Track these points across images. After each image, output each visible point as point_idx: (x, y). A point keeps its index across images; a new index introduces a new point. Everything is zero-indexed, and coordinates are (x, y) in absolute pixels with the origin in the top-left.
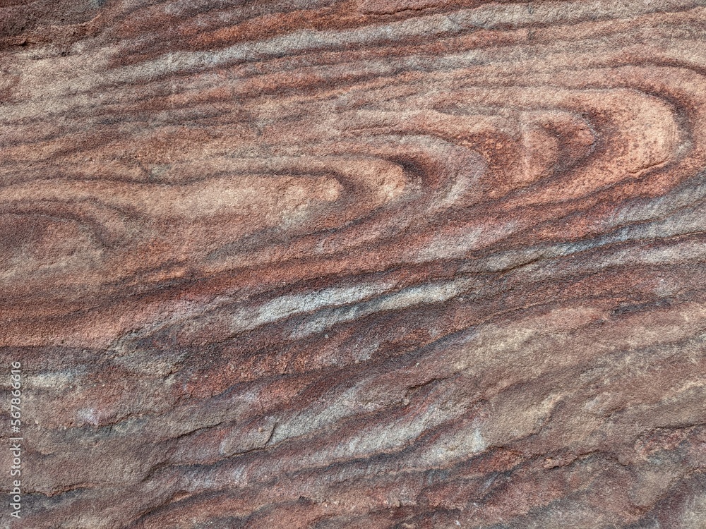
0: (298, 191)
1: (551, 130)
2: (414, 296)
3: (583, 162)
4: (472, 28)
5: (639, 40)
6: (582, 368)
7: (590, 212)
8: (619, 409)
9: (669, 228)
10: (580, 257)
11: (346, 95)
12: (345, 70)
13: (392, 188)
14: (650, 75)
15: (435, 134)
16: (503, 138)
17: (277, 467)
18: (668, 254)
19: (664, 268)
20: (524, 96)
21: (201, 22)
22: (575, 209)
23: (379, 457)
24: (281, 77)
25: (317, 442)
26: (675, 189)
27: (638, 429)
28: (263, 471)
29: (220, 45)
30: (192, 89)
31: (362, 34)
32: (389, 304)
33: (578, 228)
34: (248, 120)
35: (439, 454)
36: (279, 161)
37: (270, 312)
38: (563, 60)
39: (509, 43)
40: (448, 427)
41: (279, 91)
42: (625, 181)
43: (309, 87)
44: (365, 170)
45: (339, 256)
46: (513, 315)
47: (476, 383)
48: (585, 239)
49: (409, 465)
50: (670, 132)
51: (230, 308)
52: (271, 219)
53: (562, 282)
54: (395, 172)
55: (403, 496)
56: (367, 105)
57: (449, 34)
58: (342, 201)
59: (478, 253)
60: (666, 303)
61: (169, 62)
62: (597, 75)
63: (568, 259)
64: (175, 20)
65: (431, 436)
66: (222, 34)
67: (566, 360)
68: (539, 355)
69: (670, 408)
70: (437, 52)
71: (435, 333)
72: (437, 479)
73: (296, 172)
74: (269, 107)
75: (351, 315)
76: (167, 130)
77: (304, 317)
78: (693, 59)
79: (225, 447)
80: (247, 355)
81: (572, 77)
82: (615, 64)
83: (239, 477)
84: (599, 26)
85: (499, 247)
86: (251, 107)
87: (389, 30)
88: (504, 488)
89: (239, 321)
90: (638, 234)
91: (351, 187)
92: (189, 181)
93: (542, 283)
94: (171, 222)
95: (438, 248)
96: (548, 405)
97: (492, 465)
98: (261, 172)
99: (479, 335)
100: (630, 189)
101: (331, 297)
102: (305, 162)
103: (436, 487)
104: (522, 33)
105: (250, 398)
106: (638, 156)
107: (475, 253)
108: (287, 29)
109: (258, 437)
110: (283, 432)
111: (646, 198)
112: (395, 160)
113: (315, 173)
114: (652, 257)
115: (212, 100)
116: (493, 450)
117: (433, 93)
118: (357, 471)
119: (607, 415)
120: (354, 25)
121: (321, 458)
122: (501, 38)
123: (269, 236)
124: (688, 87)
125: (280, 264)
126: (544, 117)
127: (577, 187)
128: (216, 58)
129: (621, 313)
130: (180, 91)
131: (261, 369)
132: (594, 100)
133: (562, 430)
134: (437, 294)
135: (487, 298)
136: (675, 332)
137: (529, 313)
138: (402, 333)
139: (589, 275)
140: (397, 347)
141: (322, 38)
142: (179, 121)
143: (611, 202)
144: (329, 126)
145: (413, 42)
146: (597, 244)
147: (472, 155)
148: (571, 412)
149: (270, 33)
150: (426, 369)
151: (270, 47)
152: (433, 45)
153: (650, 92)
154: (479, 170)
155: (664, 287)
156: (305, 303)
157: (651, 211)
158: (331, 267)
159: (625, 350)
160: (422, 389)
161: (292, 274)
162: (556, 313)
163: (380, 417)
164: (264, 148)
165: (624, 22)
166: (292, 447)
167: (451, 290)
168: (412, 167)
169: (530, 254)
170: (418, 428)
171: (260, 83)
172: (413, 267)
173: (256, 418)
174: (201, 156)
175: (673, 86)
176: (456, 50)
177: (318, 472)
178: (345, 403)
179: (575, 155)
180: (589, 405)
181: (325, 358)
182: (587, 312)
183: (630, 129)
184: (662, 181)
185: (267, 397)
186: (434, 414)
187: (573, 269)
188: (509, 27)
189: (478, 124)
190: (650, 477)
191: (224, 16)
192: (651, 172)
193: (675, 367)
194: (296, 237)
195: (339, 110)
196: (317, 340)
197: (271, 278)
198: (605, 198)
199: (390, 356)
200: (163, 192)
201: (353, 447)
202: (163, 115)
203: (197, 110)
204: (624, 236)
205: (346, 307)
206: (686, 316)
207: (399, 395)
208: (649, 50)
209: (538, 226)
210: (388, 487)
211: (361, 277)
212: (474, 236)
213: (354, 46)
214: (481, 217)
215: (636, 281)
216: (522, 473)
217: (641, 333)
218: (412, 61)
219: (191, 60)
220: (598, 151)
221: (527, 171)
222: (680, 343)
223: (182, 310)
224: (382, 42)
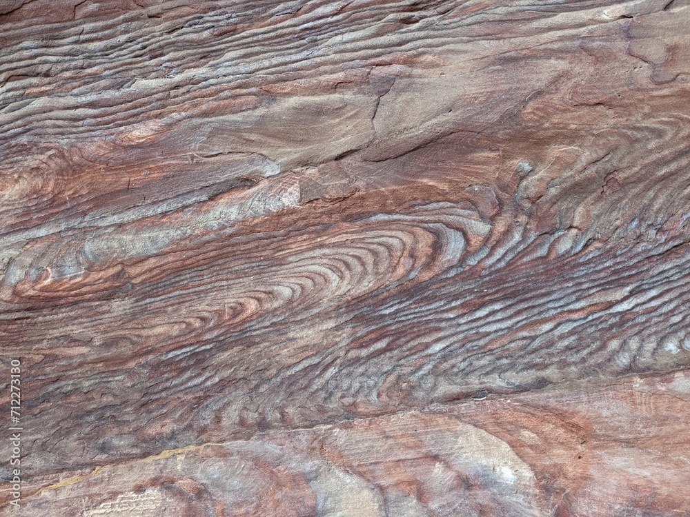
0: (176, 327)
1: (231, 308)
2: (203, 348)
3: (239, 314)
4: (215, 287)
5: (250, 286)
6: (240, 360)
7: (241, 325)
8: (248, 368)
9: (257, 326)
10: (239, 335)
11: (187, 304)
12: (187, 299)
13: (197, 324)
14: (252, 294)
15: (206, 311)
16: (221, 311)
17: (172, 391)
18: (258, 332)
19: (257, 335)
20: (226, 301)
21: (155, 291)
22: (238, 325)
23: (195, 386)
24: (173, 302)
25: (182, 384)
26: (257, 318)
27: (252, 372)
28: (169, 393)
29: (159, 296)
30: (153, 306)
31: (191, 290)
32: (198, 350)
33: (238, 329)
34: (165, 312)
35: (209, 383)
36: (172, 320)
37: (170, 355)
38: (235, 292)
39: (223, 289)
40: (211, 377)
41: (172, 305)
42: (247, 317)
43: (179, 303)
44: (192, 320)
45: (186, 340)
46: (226, 350)
47: (216, 366)
48: (240, 331)
49: (202, 387)
50: (256, 305)
51: (162, 355)
52: (170, 334)
53: (236, 341)
54: (198, 320)
55: (201, 394)
56: (193, 306)
57: (210, 288)
58: (186, 328)
59: (217, 337)
60: (258, 344)
61: (148, 301)
62: (241, 295)
63: (237, 336)
64: (149, 291)
65: (207, 379)
66: (159, 293)
67: (237, 359)
68: (231, 358)
69: (258, 366)
70: (208, 293)
71: (208, 356)
72: (208, 389)
73: (176, 323)
74: (170, 309)
75: (189, 354)
76: (147, 316)
77: (179, 355)
78: (261, 290)
79: (160, 388)
80: (165, 366)
81: (236, 296)
82: (245, 292)
83: (164, 394)
84: (242, 284)
85: (222, 335)
86: (166, 309)
87: (197, 289)
88: (223, 389)
89: (163, 358)
90: (251, 328)
91: (188, 324)
92: (152, 327)
93: (232, 342)
94: (148, 337)
95: (208, 336)
96: (233, 369)
97: (221, 384)
98: (168, 323)
99: (217, 355)
100: (248, 319)
101: (184, 350)
102: (178, 320)
103: (208, 391)
104: (226, 287)
105: (166, 375)
106: (249, 312)
107: (216, 337)
108: (174, 291)
109: (168, 384)
110: (173, 383)
111: (252, 320)
112: (198, 318)
113: (181, 322)
114: (254, 333)
115: (157, 308)
116: (220, 380)
117: (207, 302)
118: (190, 390)
119: (246, 370)
120: (189, 288)
121: (182, 388)
122: (221, 289)
123: (171, 338)
124: (260, 296)
125: (173, 344)
126: (230, 305)
127: (238, 320)
128: (158, 299)
129: (249, 347)
130: (150, 307)
131: (169, 369)
132: (241, 300)
133: (235, 374)
134: (208, 347)
135: (220, 347)
136: (259, 349)
137: (229, 349)
138: (200, 357)
139: (242, 339)
140: (199, 360)
141: (182, 292)
142: (150, 314)
143: (245, 322)
144: (184, 311)
145: (202, 291)
146: (243, 331)
147: (215, 315)
148: (238, 370)
149: (171, 292)
150: (205, 364)
151: (170, 295)
152: (206, 292)
153: (252, 297)
154: (216, 318)
155: (257, 340)
156: (178, 352)
157: (253, 323)
158: (184, 343)
159: (250, 355)
160: (205, 369)
161: (175, 346)
162: (235, 348)
163: (195, 377)
164: (169, 318)
165: (247, 283)
166: (176, 386)
167: (211, 346)
168: (203, 319)
169: (228, 336)
170: (204, 378)
171: (168, 303)
172: (202, 341)
173: (167, 380)
174: (155, 321)
175: (257, 296)
176: (212, 292)
177: (182, 391)
178: (188, 374)
179: (237, 313)
180: (242, 368)
181: (183, 364)
182: (241, 347)
183: (248, 306)
184: (255, 316)
185: (170, 375)
186: (207, 374)
187: (238, 338)
188: (223, 286)
189: (216, 308)
190: (254, 382)
191: (160, 290)
192: (252, 315)
193: (259, 357)
194: (176, 337)
195: (186, 308)
196: (181, 360)
197: (170, 347)
198: (244, 322)
199: (198, 362)
200: (146, 330)
201: (190, 384)
202: (146, 313)
203: (154, 311)
204: (248, 329)
205: (188, 352)
206: (262, 346)
207: (200, 371)
208: (252, 288)
209: (230, 329)
210: (197, 392)
211: (191, 345)
212: (216, 333)
213: (189, 293)
214: (217, 328)
215: (251, 339)
216: (227, 385)
217: (253, 350)
218: (202, 295)
219: (153, 300)
220: (242, 311)
221: (227, 317)
222: (260, 352)
223: (151, 357)
224: (195, 292)
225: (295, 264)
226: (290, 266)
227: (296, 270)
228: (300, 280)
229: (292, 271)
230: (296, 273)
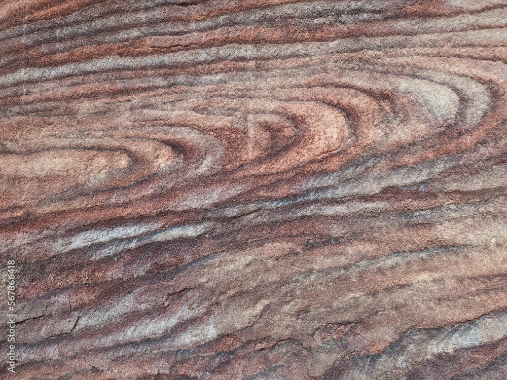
0: (101, 161)
1: (266, 127)
2: (176, 232)
3: (287, 148)
4: (219, 59)
5: (325, 70)
6: (282, 283)
7: (291, 181)
8: (305, 311)
9: (340, 192)
10: (285, 210)
11: (136, 99)
12: (137, 83)
13: (164, 161)
14: (331, 94)
15: (192, 127)
16: (236, 131)
17: (78, 346)
18: (339, 209)
19: (337, 218)
20: (251, 104)
21: (44, 49)
22: (279, 180)
23: (147, 341)
24: (94, 86)
25: (107, 330)
26: (343, 167)
27: (316, 324)
28: (69, 349)
29: (57, 64)
30: (36, 92)
31: (149, 60)
32: (159, 237)
33: (283, 190)
34: (71, 113)
35: (187, 339)
36: (89, 141)
37: (79, 241)
38: (277, 82)
39: (243, 69)
40: (194, 321)
41: (93, 96)
42: (312, 161)
43: (114, 94)
44: (146, 148)
45: (126, 205)
46: (240, 247)
47: (212, 291)
48: (287, 198)
49: (166, 346)
50: (342, 130)
51: (53, 238)
52: (82, 179)
53: (273, 225)
54: (166, 151)
55: (162, 367)
56: (151, 106)
57: (205, 62)
58: (130, 169)
59: (218, 205)
60: (338, 241)
61: (22, 74)
62: (298, 93)
63: (276, 210)
64: (27, 48)
65: (182, 327)
66: (58, 57)
67: (273, 277)
68: (255, 273)
69: (338, 311)
70: (197, 74)
71: (188, 258)
72: (182, 356)
73: (100, 149)
74: (86, 106)
75: (133, 245)
76: (18, 118)
77: (101, 245)
78: (360, 83)
79: (43, 333)
80: (62, 270)
81: (284, 93)
82: (309, 86)
83: (52, 352)
84: (301, 61)
85: (232, 202)
86: (74, 105)
87: (167, 59)
88: (227, 363)
89: (58, 247)
90: (321, 196)
91: (136, 160)
92: (30, 152)
93: (260, 226)
94: (15, 179)
95: (192, 201)
96: (259, 307)
97: (221, 347)
98: (78, 148)
99: (217, 260)
100: (315, 166)
101: (120, 232)
102: (107, 142)
103: (182, 362)
104: (252, 64)
105: (62, 299)
106: (319, 146)
107: (217, 205)
108: (100, 56)
109: (66, 325)
110: (83, 323)
111: (326, 173)
112: (166, 143)
113: (113, 149)
114: (329, 211)
115: (48, 100)
116: (222, 337)
117: (193, 101)
118: (131, 350)
119: (298, 314)
120: (145, 54)
121: (108, 341)
122: (238, 66)
123: (81, 191)
124: (355, 101)
125: (87, 210)
126: (263, 118)
127: (282, 164)
128: (54, 72)
129: (310, 247)
130: (28, 93)
131: (71, 279)
132: (295, 108)
133: (267, 324)
134: (191, 231)
135: (223, 235)
136: (343, 260)
137: (251, 245)
138: (166, 258)
139: (290, 221)
140: (163, 266)
141: (122, 62)
142: (27, 113)
143: (303, 174)
144: (124, 119)
145: (182, 66)
146: (295, 201)
147: (216, 142)
148: (274, 312)
149: (89, 58)
150: (180, 281)
151: (88, 66)
152: (195, 69)
153: (330, 104)
154: (220, 152)
155: (336, 230)
156: (102, 236)
157: (328, 181)
158: (119, 212)
159: (311, 271)
160: (179, 295)
161: (94, 216)
162: (268, 246)
163: (149, 314)
164: (81, 132)
165: (316, 58)
166: (90, 333)
167: (200, 229)
168: (177, 147)
169: (252, 207)
170: (173, 321)
171: (81, 90)
172: (175, 214)
173: (66, 313)
174: (38, 137)
175: (344, 101)
176: (209, 73)
177: (106, 350)
178: (126, 304)
179: (281, 143)
180: (286, 308)
181: (114, 273)
182: (287, 246)
183: (316, 128)
184: (335, 163)
185: (74, 299)
186: (184, 312)
187: (279, 217)
188: (243, 59)
189: (221, 122)
190: (323, 357)
191: (59, 46)
192: (329, 155)
193: (342, 284)
194: (98, 191)
195: (132, 109)
196: (108, 260)
197: (79, 218)
198: (301, 172)
199: (158, 274)
200: (13, 159)
201: (130, 333)
202: (16, 109)
203: (38, 106)
204: (312, 197)
205: (129, 239)
206: (350, 250)
207: (162, 299)
208: (331, 77)
209: (258, 189)
210: (151, 361)
211: (140, 219)
212: (215, 194)
213: (144, 68)
214: (221, 181)
215: (319, 227)
216: (241, 353)
217: (322, 260)
218: (181, 79)
219: (37, 73)
220: (295, 142)
221: (250, 153)
222: (346, 268)
223: (21, 239)
224: (162, 66)
225: (472, 19)
226: (455, 22)
227: (473, 36)
228: (487, 69)
229: (460, 37)
230: (471, 45)
